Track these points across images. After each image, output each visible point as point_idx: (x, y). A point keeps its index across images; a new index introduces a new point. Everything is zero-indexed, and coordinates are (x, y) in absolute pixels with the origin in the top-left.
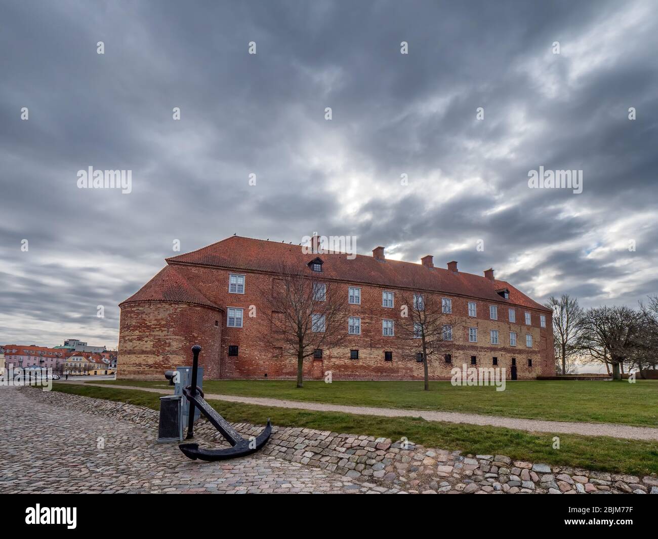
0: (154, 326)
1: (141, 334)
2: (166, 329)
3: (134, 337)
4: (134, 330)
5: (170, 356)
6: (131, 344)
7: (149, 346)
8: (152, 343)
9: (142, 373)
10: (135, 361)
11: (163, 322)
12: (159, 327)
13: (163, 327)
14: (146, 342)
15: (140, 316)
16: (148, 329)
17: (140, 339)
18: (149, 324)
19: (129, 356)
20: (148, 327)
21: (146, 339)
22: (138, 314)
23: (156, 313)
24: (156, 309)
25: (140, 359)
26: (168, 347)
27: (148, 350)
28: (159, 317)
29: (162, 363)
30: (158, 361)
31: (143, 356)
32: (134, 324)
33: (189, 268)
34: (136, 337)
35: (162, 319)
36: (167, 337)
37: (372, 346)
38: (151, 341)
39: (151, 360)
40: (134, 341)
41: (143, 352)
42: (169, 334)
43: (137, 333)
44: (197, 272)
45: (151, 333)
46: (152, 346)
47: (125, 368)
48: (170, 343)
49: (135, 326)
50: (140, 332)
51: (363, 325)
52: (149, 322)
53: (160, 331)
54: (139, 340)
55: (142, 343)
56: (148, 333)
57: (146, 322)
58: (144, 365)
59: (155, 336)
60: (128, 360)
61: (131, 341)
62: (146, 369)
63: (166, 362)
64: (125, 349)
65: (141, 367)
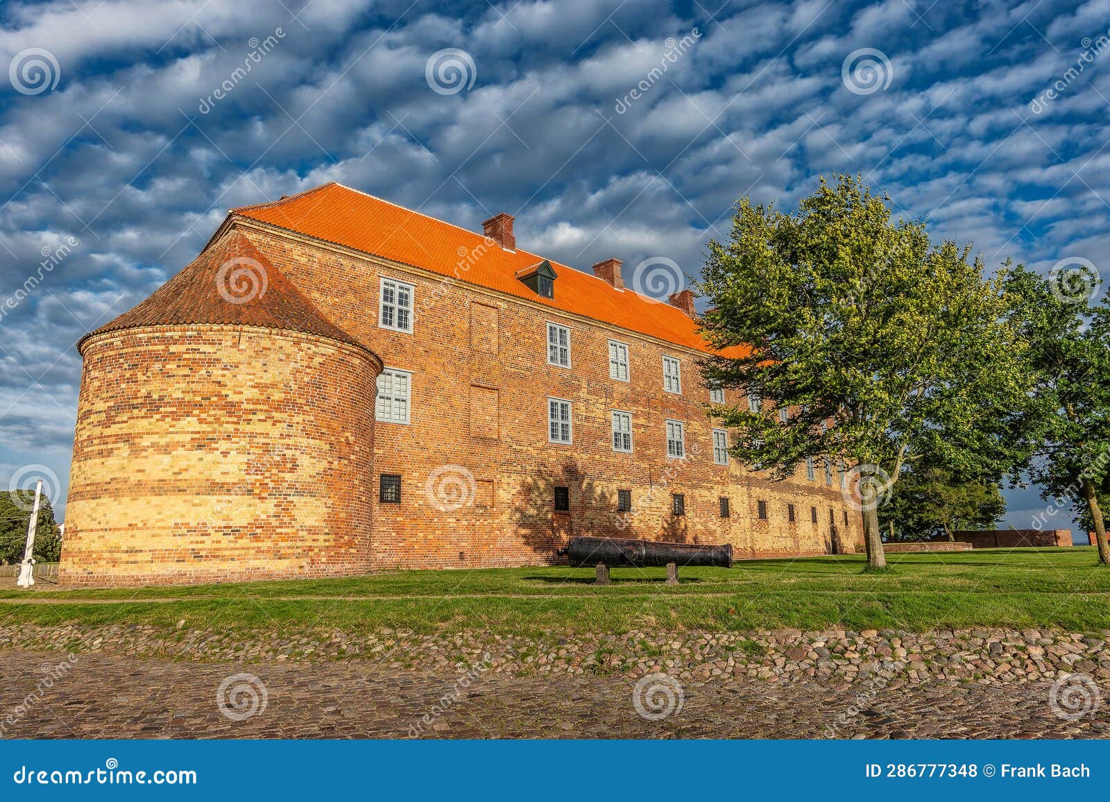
0: (251, 407)
1: (205, 427)
2: (285, 416)
3: (177, 438)
4: (176, 417)
5: (295, 499)
6: (166, 459)
7: (233, 468)
8: (244, 458)
9: (213, 555)
10: (183, 516)
11: (278, 396)
12: (266, 407)
13: (277, 409)
14: (225, 454)
15: (203, 372)
16: (230, 414)
17: (202, 443)
18: (233, 398)
19: (156, 500)
20: (231, 408)
21: (223, 445)
22: (194, 365)
23: (258, 365)
24: (256, 352)
25: (200, 509)
26: (292, 470)
27: (228, 479)
28: (267, 379)
29: (275, 522)
30: (264, 516)
31: (214, 498)
32: (179, 395)
33: (287, 246)
34: (188, 437)
35: (274, 385)
36: (286, 441)
37: (651, 480)
38: (241, 451)
39: (242, 511)
40: (181, 451)
41: (215, 487)
42: (292, 431)
43: (190, 424)
44: (304, 260)
45: (241, 427)
46: (245, 467)
47: (138, 544)
48: (294, 460)
49: (180, 403)
50: (201, 421)
51: (635, 430)
52: (235, 393)
53: (270, 422)
54: (200, 447)
55: (209, 457)
56: (231, 428)
57: (224, 393)
58: (219, 530)
59: (252, 435)
60: (151, 515)
61: (166, 450)
62: (224, 544)
63: (286, 519)
64: (140, 476)
65: (205, 538)
